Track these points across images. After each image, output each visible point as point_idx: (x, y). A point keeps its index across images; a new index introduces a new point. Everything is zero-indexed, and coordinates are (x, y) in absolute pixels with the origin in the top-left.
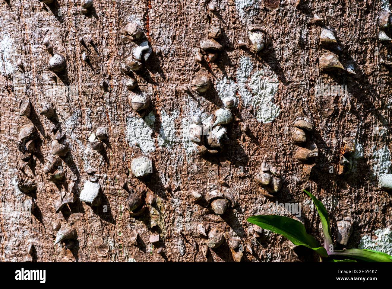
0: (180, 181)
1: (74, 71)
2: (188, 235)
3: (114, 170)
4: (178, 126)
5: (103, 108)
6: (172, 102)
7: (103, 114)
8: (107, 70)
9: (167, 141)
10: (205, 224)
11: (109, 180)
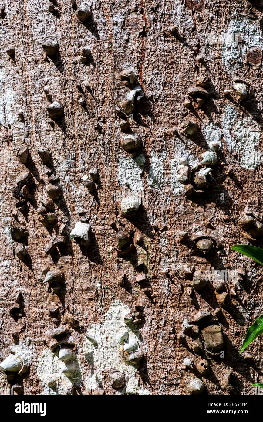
0: (167, 222)
1: (71, 116)
2: (173, 276)
3: (104, 211)
4: (167, 167)
5: (97, 150)
6: (161, 144)
7: (96, 156)
8: (101, 114)
9: (155, 182)
10: (191, 265)
11: (99, 220)
